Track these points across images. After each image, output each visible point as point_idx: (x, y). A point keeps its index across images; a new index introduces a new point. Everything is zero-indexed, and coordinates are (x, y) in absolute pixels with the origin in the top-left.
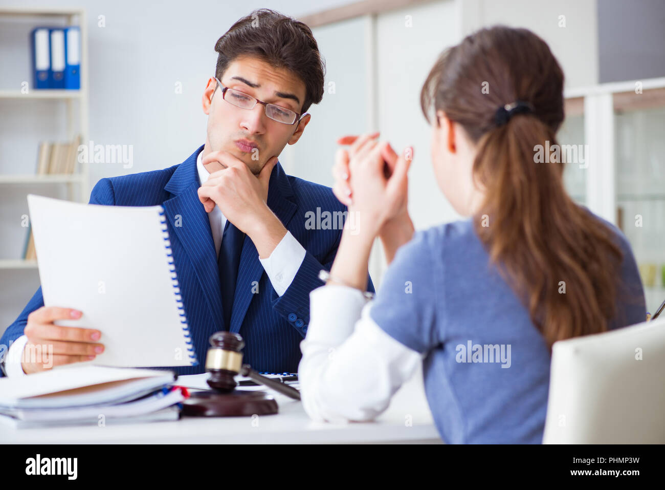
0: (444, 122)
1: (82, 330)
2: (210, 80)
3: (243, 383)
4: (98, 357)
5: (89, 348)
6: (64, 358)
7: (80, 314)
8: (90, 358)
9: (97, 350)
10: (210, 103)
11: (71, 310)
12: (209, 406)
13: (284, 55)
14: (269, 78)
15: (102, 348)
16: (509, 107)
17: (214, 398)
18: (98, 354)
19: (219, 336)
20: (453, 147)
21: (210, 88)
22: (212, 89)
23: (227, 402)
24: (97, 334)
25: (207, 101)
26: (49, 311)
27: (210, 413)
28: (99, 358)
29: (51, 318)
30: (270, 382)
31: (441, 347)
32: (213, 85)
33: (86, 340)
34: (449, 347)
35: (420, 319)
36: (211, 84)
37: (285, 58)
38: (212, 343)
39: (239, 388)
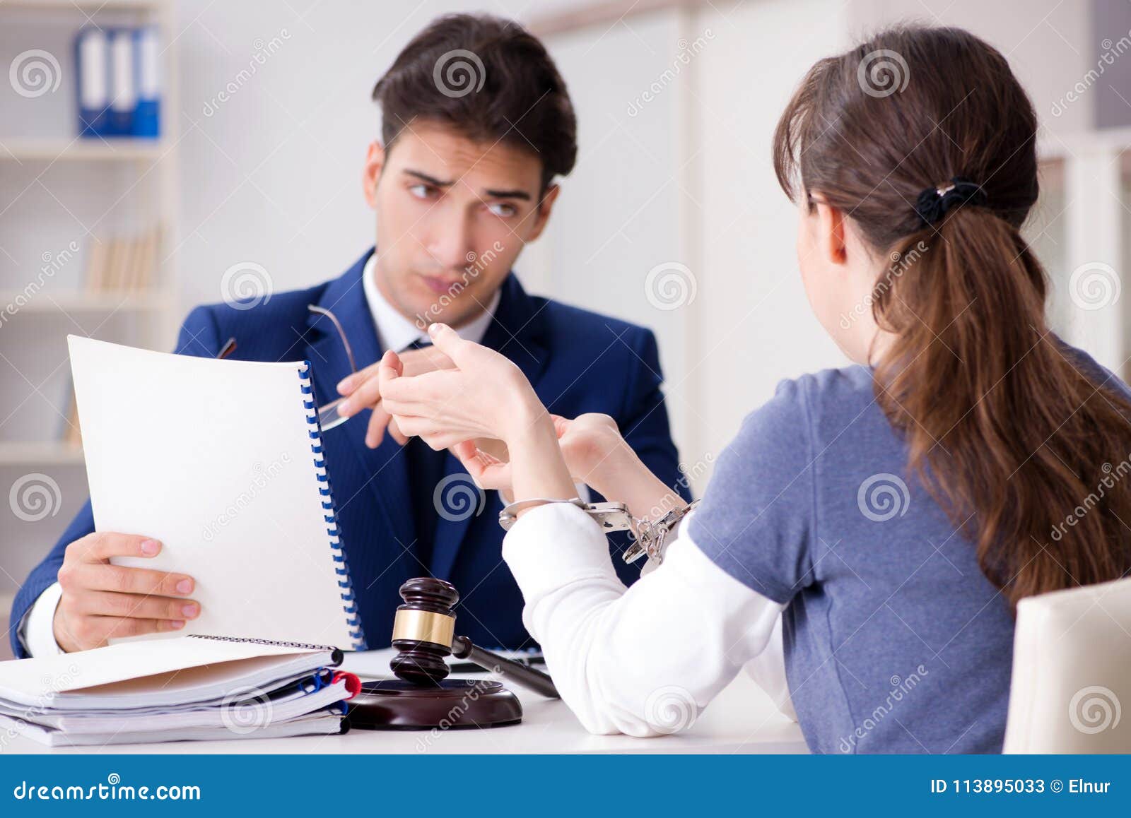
0: (823, 209)
1: (160, 575)
3: (456, 668)
4: (188, 623)
5: (173, 607)
6: (128, 623)
7: (158, 547)
8: (174, 624)
9: (186, 611)
11: (142, 540)
12: (396, 708)
15: (197, 609)
16: (942, 191)
17: (406, 694)
18: (189, 618)
19: (413, 584)
20: (841, 254)
22: (377, 162)
23: (429, 702)
24: (188, 583)
25: (371, 184)
26: (103, 541)
27: (397, 721)
28: (193, 626)
29: (105, 554)
30: (507, 667)
31: (816, 589)
32: (378, 156)
33: (167, 592)
34: (831, 590)
35: (780, 539)
39: (451, 676)
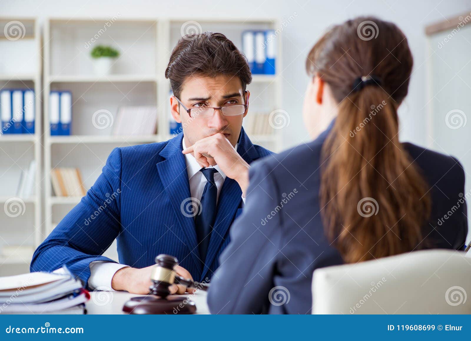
0: (317, 80)
2: (171, 99)
10: (179, 114)
13: (217, 65)
14: (214, 88)
16: (364, 79)
19: (161, 258)
20: (320, 100)
21: (174, 104)
22: (175, 104)
25: (176, 114)
32: (175, 101)
36: (173, 101)
37: (219, 68)
38: (156, 261)
